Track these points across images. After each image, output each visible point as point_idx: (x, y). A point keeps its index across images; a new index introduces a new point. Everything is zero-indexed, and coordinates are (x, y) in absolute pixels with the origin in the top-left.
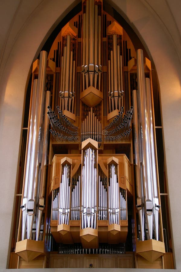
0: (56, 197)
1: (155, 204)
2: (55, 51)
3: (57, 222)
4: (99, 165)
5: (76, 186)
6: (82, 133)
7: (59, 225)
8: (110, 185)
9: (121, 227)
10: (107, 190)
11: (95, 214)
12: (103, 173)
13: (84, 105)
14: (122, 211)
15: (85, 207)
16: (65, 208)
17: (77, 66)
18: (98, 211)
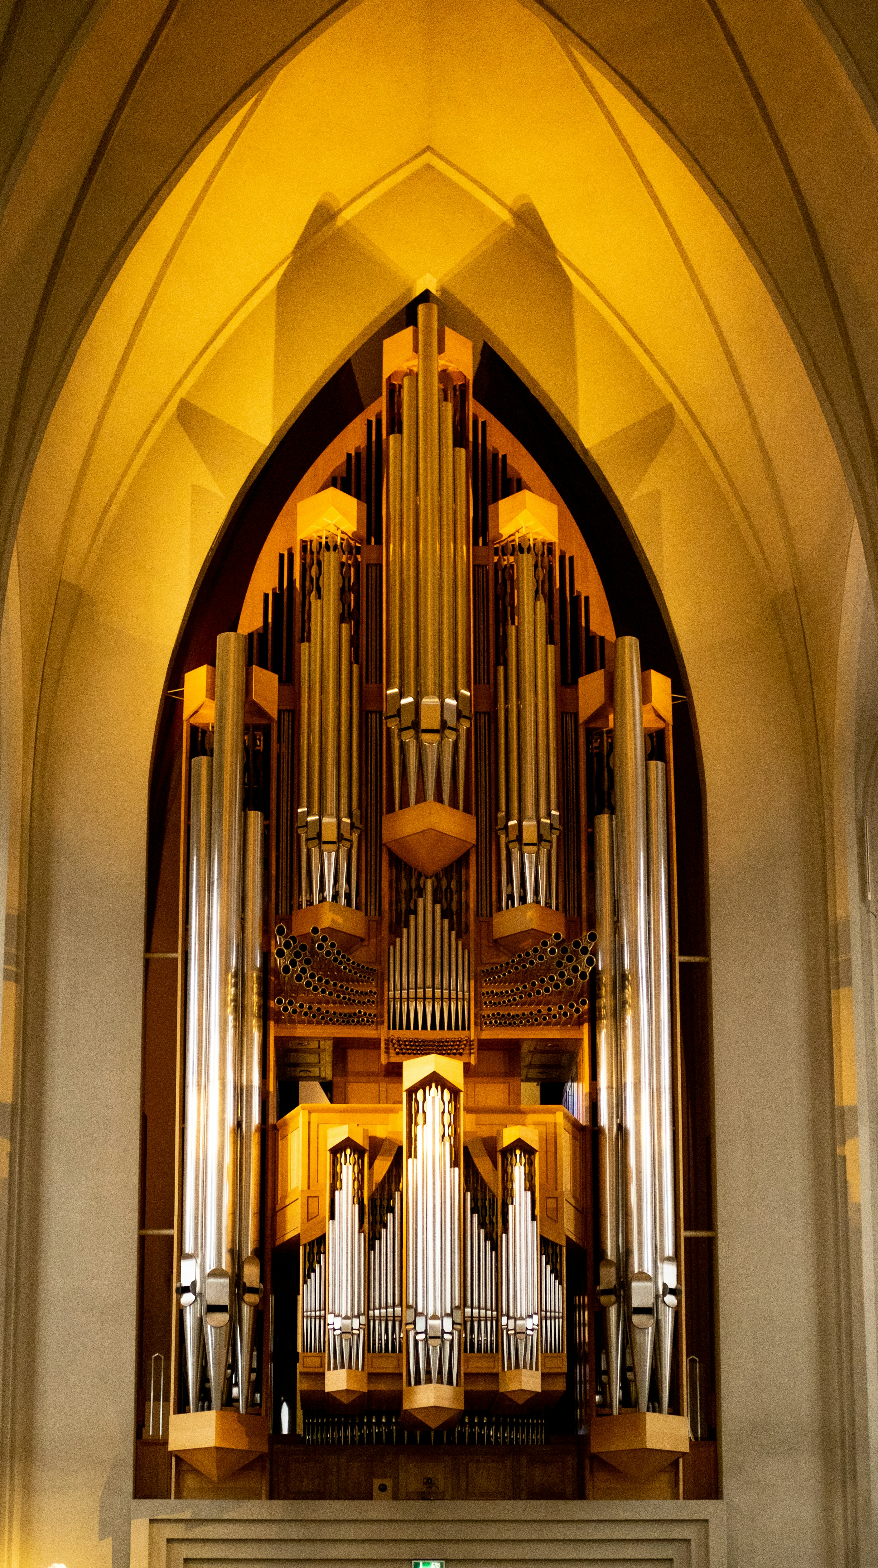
0: (314, 1271)
1: (665, 1285)
2: (266, 596)
3: (322, 1359)
4: (466, 1149)
5: (383, 1231)
6: (391, 993)
7: (329, 1369)
8: (506, 1231)
9: (544, 1375)
10: (495, 1247)
11: (456, 1334)
12: (482, 1179)
13: (396, 862)
14: (548, 1322)
15: (420, 1310)
16: (349, 1314)
17: (367, 682)
18: (465, 1322)
